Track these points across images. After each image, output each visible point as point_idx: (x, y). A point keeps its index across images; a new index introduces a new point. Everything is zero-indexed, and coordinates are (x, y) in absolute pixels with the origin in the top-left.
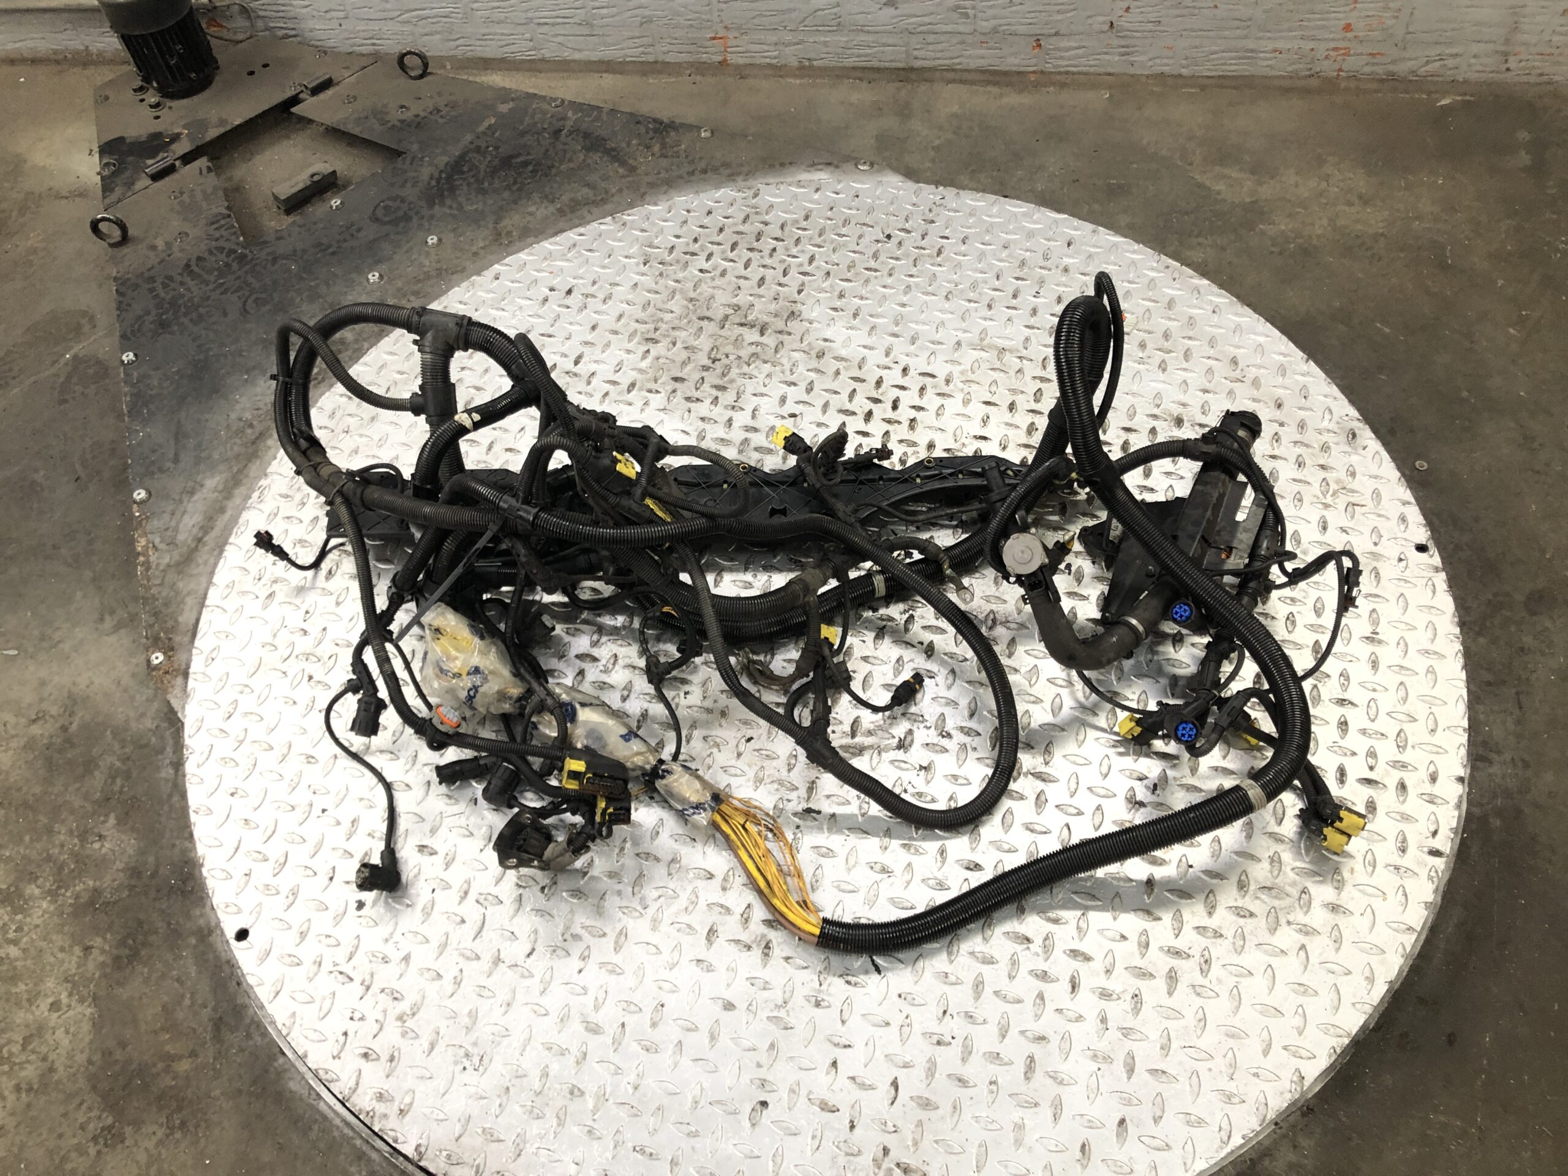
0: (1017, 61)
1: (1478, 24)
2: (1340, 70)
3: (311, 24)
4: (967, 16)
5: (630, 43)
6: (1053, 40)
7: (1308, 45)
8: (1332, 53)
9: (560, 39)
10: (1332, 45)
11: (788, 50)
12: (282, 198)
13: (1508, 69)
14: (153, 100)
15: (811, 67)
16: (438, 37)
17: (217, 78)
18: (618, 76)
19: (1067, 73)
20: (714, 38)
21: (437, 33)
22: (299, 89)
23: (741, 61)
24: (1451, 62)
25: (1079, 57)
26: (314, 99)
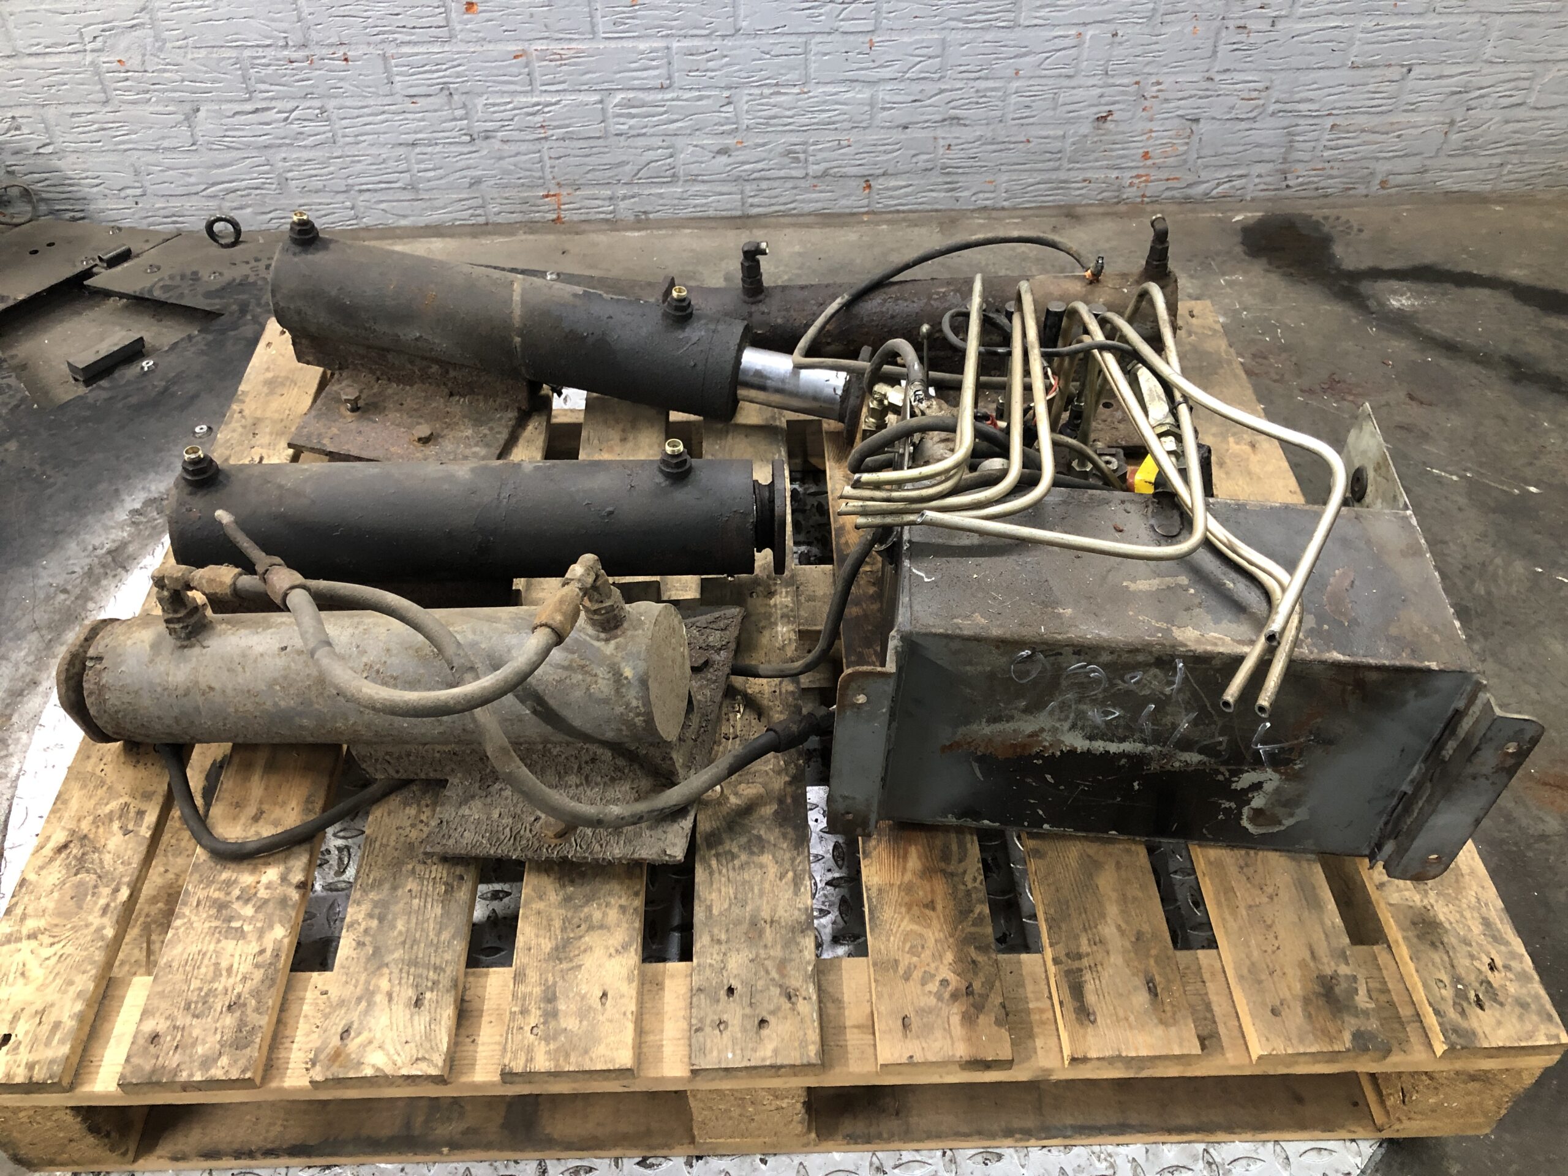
0: (849, 203)
1: (1258, 145)
2: (1143, 196)
3: (101, 204)
4: (797, 160)
5: (458, 206)
6: (881, 180)
7: (1114, 174)
8: (1136, 181)
9: (383, 206)
10: (1134, 173)
11: (622, 205)
12: (81, 366)
13: (1288, 186)
15: (647, 219)
16: (249, 210)
18: (448, 240)
19: (898, 211)
20: (547, 196)
21: (247, 206)
22: (92, 263)
23: (576, 218)
24: (1238, 183)
25: (907, 195)
26: (110, 271)
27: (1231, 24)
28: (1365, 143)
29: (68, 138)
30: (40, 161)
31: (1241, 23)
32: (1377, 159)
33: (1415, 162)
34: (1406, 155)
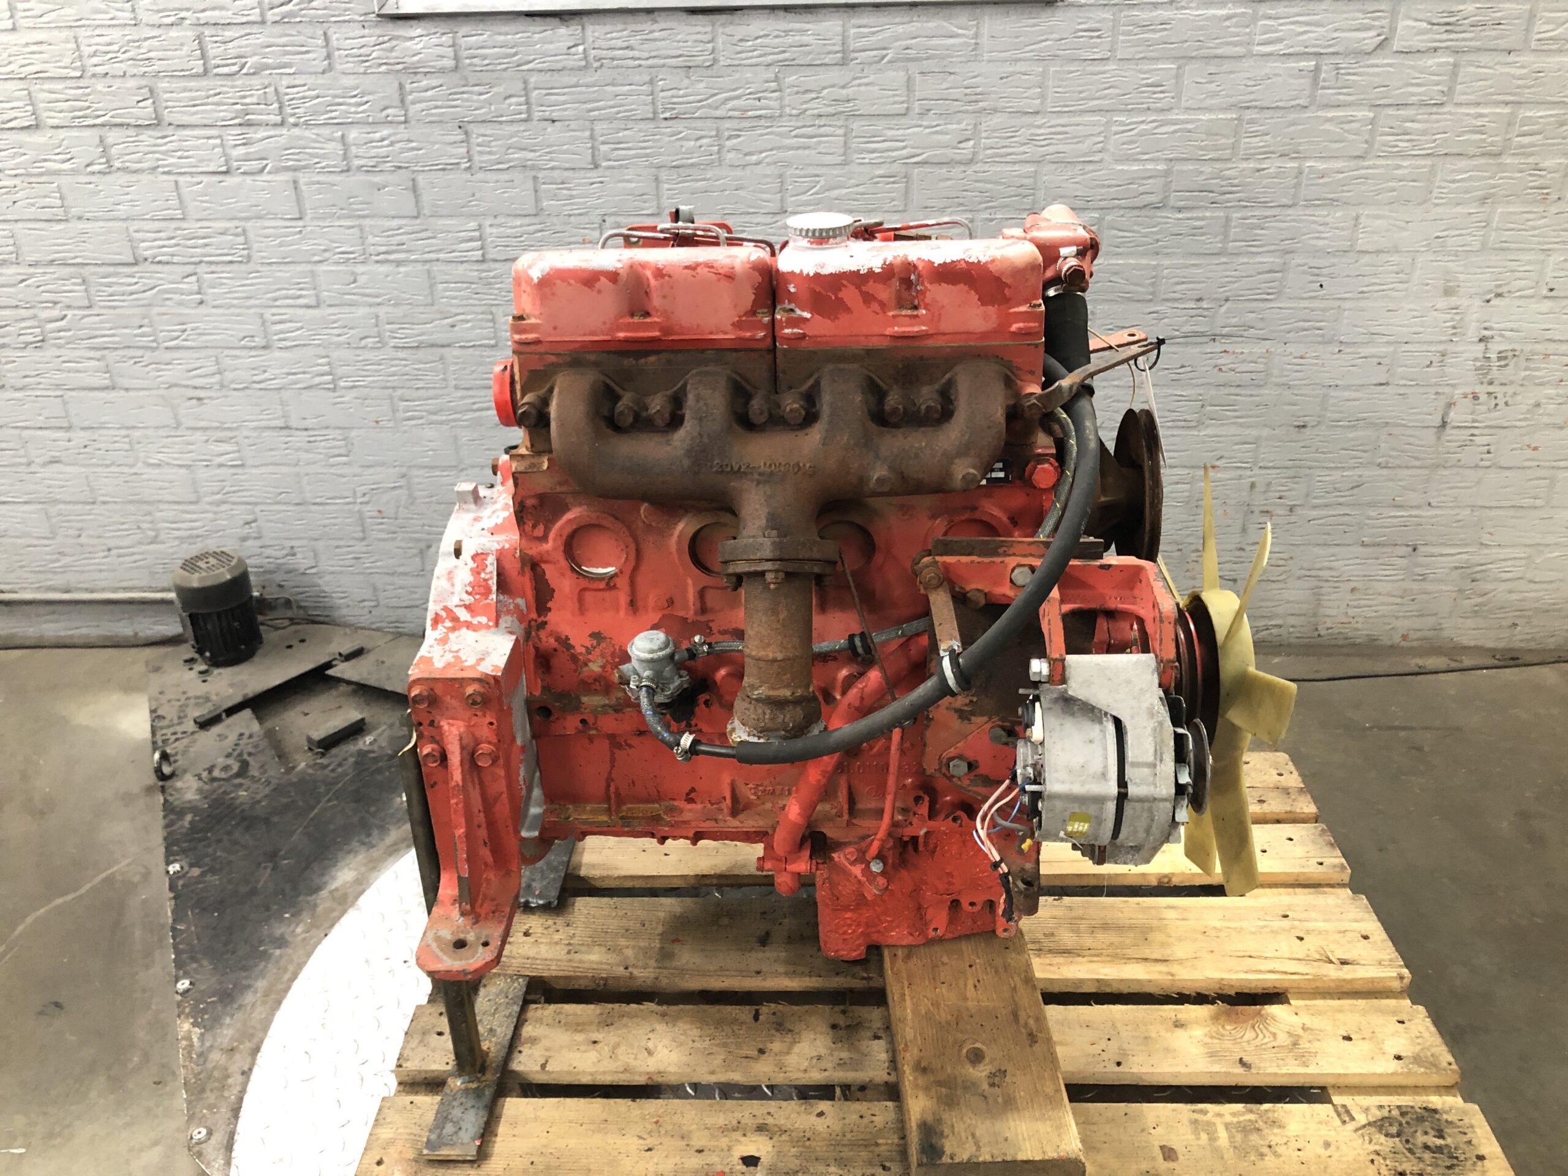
1: (1288, 602)
3: (344, 611)
12: (316, 739)
14: (204, 667)
17: (260, 652)
22: (334, 657)
24: (1275, 631)
26: (346, 664)
27: (1256, 510)
28: (1383, 604)
29: (331, 563)
30: (306, 579)
31: (1265, 508)
32: (1397, 618)
33: (1431, 621)
34: (1422, 615)
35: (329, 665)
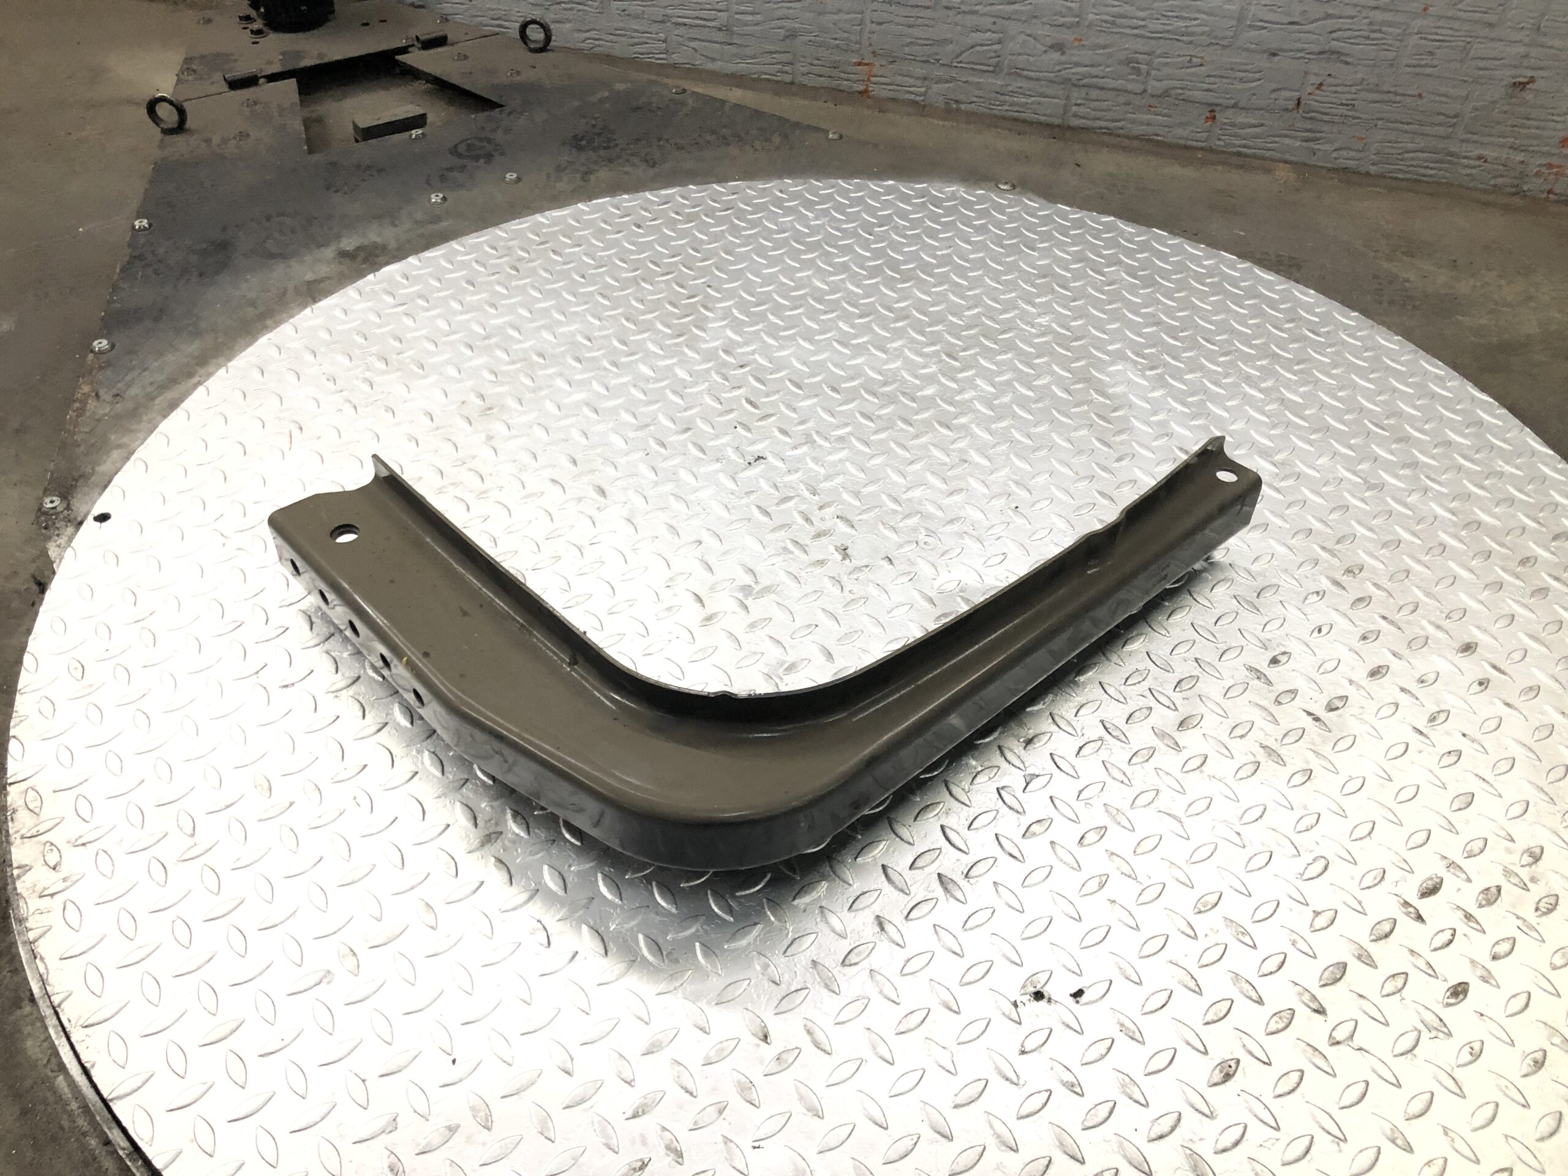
0: (1185, 133)
5: (768, 59)
6: (1228, 113)
7: (1521, 157)
8: (1543, 169)
9: (695, 44)
10: (1546, 160)
11: (935, 88)
12: (362, 127)
14: (259, 28)
15: (958, 109)
17: (329, 24)
18: (750, 92)
19: (1239, 154)
20: (859, 64)
22: (409, 41)
23: (885, 94)
25: (1256, 136)
26: (423, 52)
35: (404, 50)
